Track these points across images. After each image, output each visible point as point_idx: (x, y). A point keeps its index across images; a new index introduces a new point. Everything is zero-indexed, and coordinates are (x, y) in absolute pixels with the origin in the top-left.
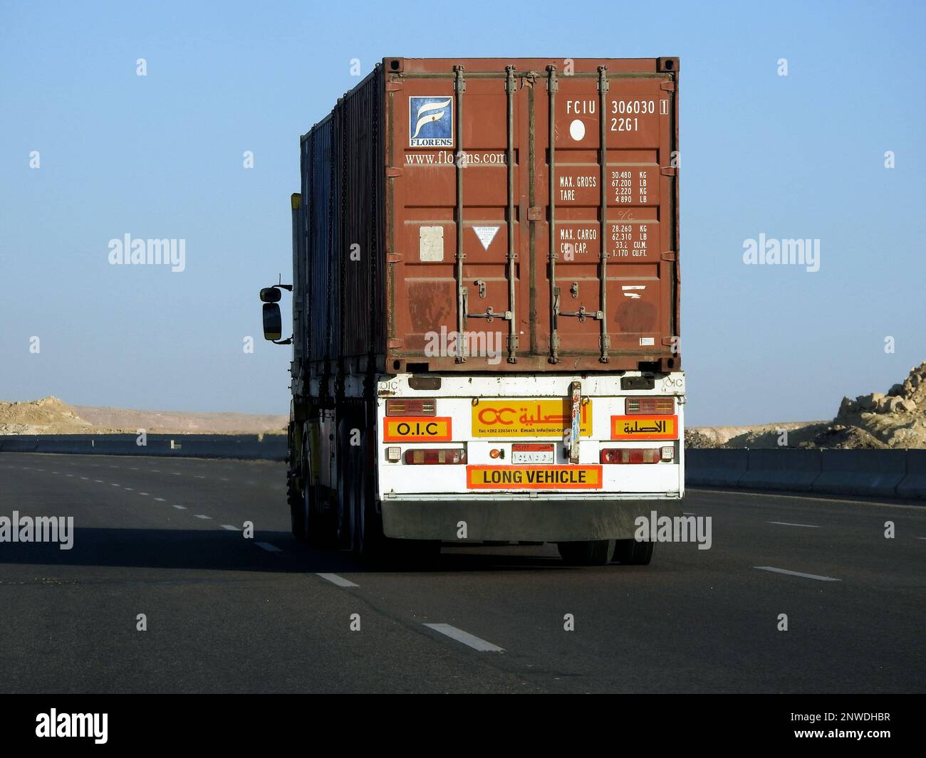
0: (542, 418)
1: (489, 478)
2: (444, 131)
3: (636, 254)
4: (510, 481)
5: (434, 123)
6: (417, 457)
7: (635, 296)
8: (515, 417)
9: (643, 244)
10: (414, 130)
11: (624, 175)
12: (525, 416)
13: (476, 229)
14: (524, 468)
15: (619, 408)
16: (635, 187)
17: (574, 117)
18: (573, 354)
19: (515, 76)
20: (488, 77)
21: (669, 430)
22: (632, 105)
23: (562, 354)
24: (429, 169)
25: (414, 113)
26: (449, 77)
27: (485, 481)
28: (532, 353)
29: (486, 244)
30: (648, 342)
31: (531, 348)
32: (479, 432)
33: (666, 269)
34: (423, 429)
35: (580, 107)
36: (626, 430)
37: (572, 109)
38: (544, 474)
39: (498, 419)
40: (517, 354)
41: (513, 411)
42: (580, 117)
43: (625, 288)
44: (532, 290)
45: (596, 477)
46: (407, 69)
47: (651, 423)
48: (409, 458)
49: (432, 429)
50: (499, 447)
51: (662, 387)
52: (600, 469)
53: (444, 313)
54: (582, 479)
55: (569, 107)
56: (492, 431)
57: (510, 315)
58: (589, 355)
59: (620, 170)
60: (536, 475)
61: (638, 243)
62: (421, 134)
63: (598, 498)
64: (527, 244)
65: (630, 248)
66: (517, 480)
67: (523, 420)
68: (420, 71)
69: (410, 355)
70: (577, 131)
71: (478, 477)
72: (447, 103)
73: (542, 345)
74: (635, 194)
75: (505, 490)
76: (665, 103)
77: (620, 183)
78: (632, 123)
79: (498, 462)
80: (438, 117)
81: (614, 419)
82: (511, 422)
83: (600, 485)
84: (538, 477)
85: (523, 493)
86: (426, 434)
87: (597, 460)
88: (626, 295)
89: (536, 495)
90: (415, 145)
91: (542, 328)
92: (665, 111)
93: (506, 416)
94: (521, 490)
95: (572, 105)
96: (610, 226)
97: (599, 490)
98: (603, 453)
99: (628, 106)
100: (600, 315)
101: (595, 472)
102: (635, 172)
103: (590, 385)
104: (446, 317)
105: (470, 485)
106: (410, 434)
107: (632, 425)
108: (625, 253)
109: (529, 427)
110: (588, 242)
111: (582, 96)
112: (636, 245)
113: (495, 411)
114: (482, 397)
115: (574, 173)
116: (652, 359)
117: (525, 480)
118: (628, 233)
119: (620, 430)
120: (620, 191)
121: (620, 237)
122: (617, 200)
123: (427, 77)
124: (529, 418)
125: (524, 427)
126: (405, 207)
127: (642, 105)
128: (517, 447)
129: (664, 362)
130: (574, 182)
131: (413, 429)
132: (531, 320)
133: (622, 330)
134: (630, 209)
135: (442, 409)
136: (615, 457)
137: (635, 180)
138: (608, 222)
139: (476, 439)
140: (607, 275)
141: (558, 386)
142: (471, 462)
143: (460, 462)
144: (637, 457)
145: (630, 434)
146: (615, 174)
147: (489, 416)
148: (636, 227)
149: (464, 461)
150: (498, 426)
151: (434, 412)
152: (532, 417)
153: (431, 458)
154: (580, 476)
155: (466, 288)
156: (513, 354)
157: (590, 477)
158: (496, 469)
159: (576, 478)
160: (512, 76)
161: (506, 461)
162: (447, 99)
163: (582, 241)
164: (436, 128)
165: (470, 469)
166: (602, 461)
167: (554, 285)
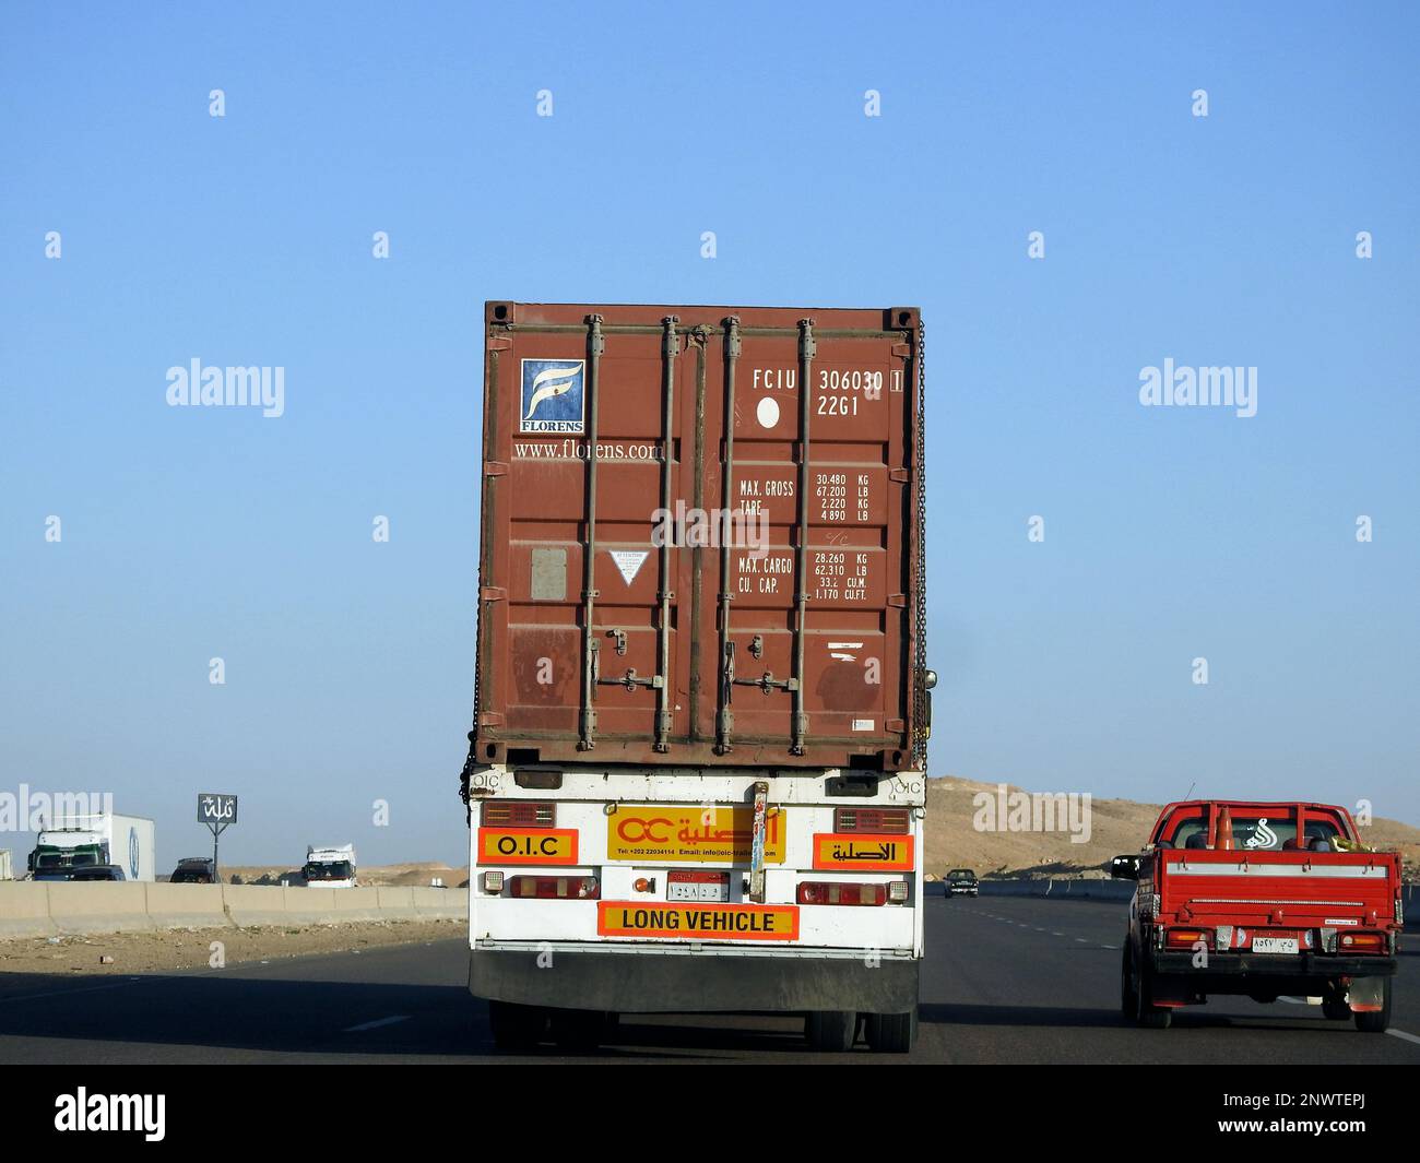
0: (712, 835)
1: (631, 921)
2: (571, 411)
3: (850, 596)
4: (660, 925)
5: (558, 398)
6: (525, 888)
7: (847, 657)
8: (672, 832)
9: (862, 582)
10: (527, 408)
11: (835, 479)
12: (686, 831)
13: (615, 554)
14: (682, 906)
15: (824, 822)
16: (851, 498)
17: (763, 393)
18: (752, 741)
19: (677, 332)
20: (637, 332)
21: (901, 857)
22: (850, 377)
23: (735, 740)
24: (547, 466)
25: (529, 384)
26: (581, 331)
27: (625, 925)
28: (691, 737)
29: (629, 577)
30: (865, 725)
31: (691, 730)
32: (617, 853)
33: (894, 619)
34: (536, 846)
35: (773, 379)
36: (837, 855)
37: (761, 382)
38: (711, 917)
39: (647, 834)
40: (670, 739)
41: (669, 823)
42: (773, 394)
43: (832, 646)
44: (694, 646)
45: (790, 923)
46: (517, 318)
47: (873, 846)
48: (515, 889)
49: (549, 846)
50: (648, 875)
51: (889, 793)
52: (795, 912)
53: (565, 675)
54: (769, 926)
55: (756, 378)
56: (637, 851)
57: (662, 682)
58: (776, 743)
59: (829, 472)
60: (699, 919)
61: (854, 580)
62: (538, 415)
63: (791, 954)
64: (689, 579)
65: (842, 587)
66: (672, 924)
67: (684, 836)
68: (539, 321)
69: (512, 737)
70: (768, 413)
71: (614, 919)
72: (576, 370)
73: (706, 726)
74: (851, 506)
75: (654, 939)
76: (898, 375)
77: (829, 491)
78: (849, 404)
79: (646, 897)
80: (563, 389)
81: (818, 838)
82: (666, 840)
83: (795, 936)
84: (703, 920)
85: (681, 944)
86: (541, 854)
87: (792, 899)
88: (834, 655)
89: (699, 946)
90: (528, 430)
91: (707, 701)
92: (898, 387)
93: (658, 830)
94: (677, 940)
95: (761, 375)
96: (812, 555)
97: (793, 943)
98: (801, 889)
99: (844, 379)
100: (794, 685)
101: (789, 916)
102: (851, 475)
103: (781, 788)
104: (567, 683)
105: (601, 930)
106: (516, 854)
107: (845, 848)
108: (834, 594)
109: (691, 848)
110: (779, 576)
111: (775, 363)
112: (851, 582)
113: (643, 823)
114: (621, 801)
115: (762, 475)
116: (870, 751)
117: (684, 924)
118: (839, 564)
119: (827, 856)
120: (828, 503)
121: (827, 570)
122: (824, 515)
123: (550, 331)
124: (692, 835)
125: (685, 846)
126: (512, 520)
127: (863, 377)
128: (675, 875)
129: (888, 756)
130: (761, 488)
131: (522, 846)
132: (691, 690)
133: (827, 707)
134: (843, 530)
135: (565, 817)
136: (817, 894)
137: (852, 487)
138: (809, 547)
139: (614, 862)
140: (806, 627)
141: (733, 788)
142: (606, 895)
143: (589, 896)
144: (851, 896)
145: (842, 861)
146: (822, 479)
147: (634, 830)
148: (851, 557)
149: (595, 894)
150: (647, 844)
151: (552, 822)
152: (696, 832)
153: (546, 889)
154: (766, 922)
155: (596, 640)
156: (664, 739)
157: (780, 923)
158: (641, 908)
159: (759, 923)
160: (672, 332)
161: (659, 896)
162: (577, 364)
163: (770, 575)
164: (559, 406)
165: (603, 907)
166: (800, 899)
167: (727, 639)
